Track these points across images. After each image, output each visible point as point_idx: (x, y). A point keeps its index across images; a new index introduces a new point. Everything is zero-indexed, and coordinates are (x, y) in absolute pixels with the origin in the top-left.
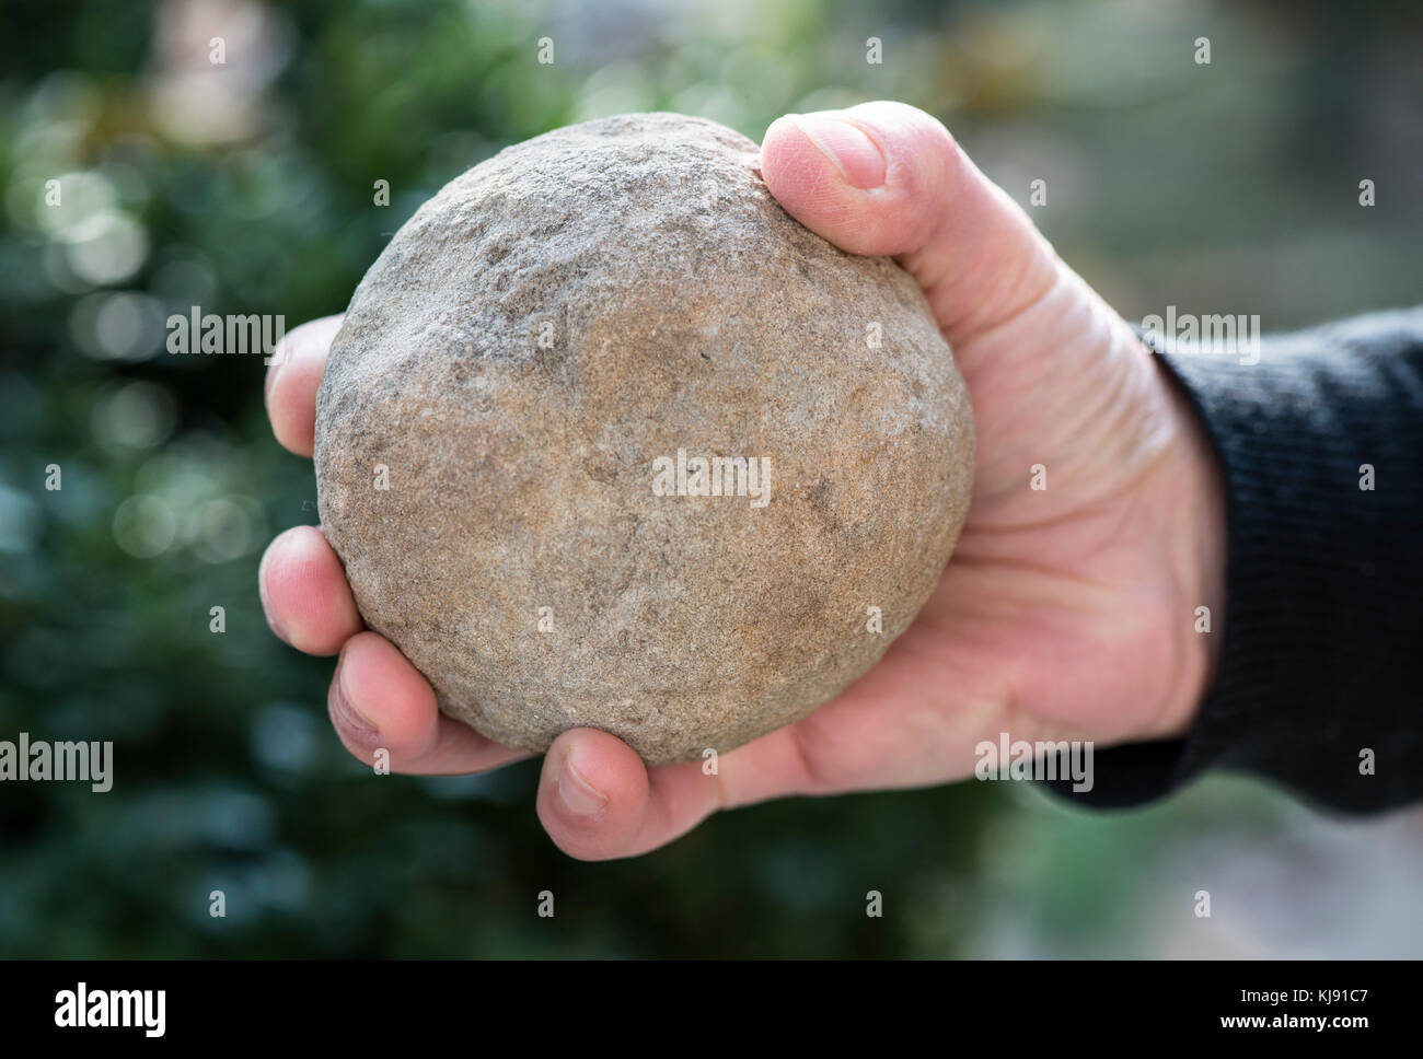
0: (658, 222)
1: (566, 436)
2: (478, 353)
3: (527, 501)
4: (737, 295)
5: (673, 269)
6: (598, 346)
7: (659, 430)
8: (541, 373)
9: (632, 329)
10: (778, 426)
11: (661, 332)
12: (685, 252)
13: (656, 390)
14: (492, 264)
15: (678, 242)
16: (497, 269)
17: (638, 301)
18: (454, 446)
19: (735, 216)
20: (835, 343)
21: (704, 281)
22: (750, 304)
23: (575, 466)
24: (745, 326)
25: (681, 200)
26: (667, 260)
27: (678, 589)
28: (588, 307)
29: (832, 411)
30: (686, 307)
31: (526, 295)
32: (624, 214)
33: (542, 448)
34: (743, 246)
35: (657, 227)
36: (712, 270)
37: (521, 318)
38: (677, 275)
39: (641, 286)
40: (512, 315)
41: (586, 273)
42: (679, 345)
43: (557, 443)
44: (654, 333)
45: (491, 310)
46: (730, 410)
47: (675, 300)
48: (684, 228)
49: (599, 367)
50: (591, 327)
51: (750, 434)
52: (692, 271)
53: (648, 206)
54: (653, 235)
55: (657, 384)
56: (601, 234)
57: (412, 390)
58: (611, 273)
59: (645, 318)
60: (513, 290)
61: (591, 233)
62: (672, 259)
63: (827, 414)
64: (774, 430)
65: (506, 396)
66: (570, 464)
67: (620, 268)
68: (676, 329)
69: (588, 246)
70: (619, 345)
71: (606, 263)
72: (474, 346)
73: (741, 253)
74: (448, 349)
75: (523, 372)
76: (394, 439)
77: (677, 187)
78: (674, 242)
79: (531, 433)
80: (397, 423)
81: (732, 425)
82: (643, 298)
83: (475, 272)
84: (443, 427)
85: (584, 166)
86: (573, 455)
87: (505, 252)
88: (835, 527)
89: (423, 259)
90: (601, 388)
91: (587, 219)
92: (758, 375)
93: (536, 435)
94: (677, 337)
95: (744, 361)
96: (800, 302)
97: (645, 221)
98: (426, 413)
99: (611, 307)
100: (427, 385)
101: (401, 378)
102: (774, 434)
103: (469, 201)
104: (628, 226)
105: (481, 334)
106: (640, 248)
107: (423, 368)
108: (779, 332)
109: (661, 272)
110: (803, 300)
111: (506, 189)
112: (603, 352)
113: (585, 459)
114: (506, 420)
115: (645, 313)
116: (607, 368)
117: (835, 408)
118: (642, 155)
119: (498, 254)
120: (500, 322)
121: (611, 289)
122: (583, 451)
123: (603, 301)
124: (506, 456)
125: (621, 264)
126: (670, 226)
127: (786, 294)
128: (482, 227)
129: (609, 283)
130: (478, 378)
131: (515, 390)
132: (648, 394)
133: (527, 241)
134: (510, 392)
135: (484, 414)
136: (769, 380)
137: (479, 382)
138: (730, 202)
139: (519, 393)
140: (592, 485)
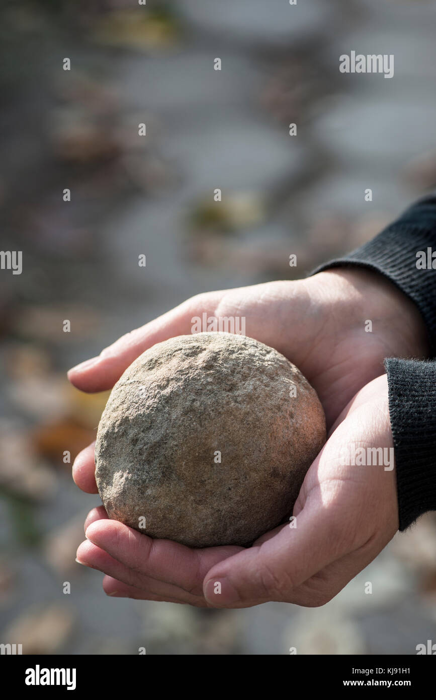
0: (181, 413)
1: (185, 496)
2: (144, 482)
3: (182, 523)
4: (218, 427)
5: (194, 429)
6: (181, 466)
7: (213, 482)
8: (167, 480)
9: (189, 456)
10: (251, 462)
11: (199, 453)
12: (195, 421)
13: (206, 469)
14: (134, 445)
15: (191, 418)
16: (137, 448)
17: (187, 446)
18: (151, 516)
19: (206, 395)
20: (257, 423)
21: (206, 428)
22: (224, 428)
23: (192, 504)
24: (225, 437)
25: (185, 399)
26: (190, 426)
27: (243, 522)
28: (172, 454)
29: (266, 446)
30: (204, 441)
31: (150, 454)
32: (169, 415)
33: (179, 505)
34: (213, 406)
35: (182, 415)
36: (206, 422)
37: (152, 462)
38: (196, 431)
39: (186, 441)
40: (149, 462)
41: (166, 443)
42: (207, 454)
43: (183, 500)
44: (197, 454)
45: (142, 462)
46: (233, 464)
47: (199, 440)
48: (191, 411)
49: (185, 472)
50: (176, 461)
51: (243, 469)
52: (200, 427)
53: (176, 406)
54: (182, 419)
55: (206, 467)
56: (165, 425)
57: (129, 502)
58: (174, 439)
59: (192, 451)
60: (145, 454)
61: (162, 427)
62: (192, 426)
63: (265, 448)
64: (251, 463)
65: (160, 494)
66: (190, 505)
67: (176, 436)
68: (203, 449)
69: (163, 432)
70: (188, 463)
71: (171, 437)
72: (142, 479)
73: (213, 410)
74: (134, 484)
75: (161, 483)
76: (131, 518)
77: (182, 393)
78: (190, 419)
79: (173, 502)
80: (129, 514)
81: (236, 468)
82: (188, 445)
83: (130, 450)
84: (144, 511)
85: (149, 397)
86: (190, 501)
87: (137, 440)
88: (284, 477)
89: (112, 445)
90: (188, 478)
91: (158, 421)
92: (237, 450)
93: (175, 502)
94: (205, 452)
95: (230, 448)
96: (240, 415)
97: (176, 413)
98: (137, 508)
99: (179, 452)
100: (133, 499)
101: (123, 498)
102: (251, 465)
103: (117, 421)
104: (173, 419)
105: (142, 474)
106: (180, 426)
107: (129, 493)
108: (237, 432)
109: (190, 432)
110: (240, 414)
111: (127, 414)
112: (183, 467)
113: (194, 500)
114: (164, 502)
115: (191, 449)
116: (187, 471)
117: (267, 445)
118: (165, 383)
119: (135, 441)
120: (146, 467)
121: (176, 445)
122: (192, 498)
123: (176, 451)
124: (168, 514)
125: (176, 435)
126: (186, 413)
127: (234, 415)
128: (125, 431)
129: (175, 443)
130: (148, 490)
131: (162, 491)
132: (205, 472)
133: (142, 435)
134: (160, 492)
135: (156, 503)
136: (241, 449)
137: (149, 492)
138: (201, 389)
139: (163, 491)
140: (200, 507)
